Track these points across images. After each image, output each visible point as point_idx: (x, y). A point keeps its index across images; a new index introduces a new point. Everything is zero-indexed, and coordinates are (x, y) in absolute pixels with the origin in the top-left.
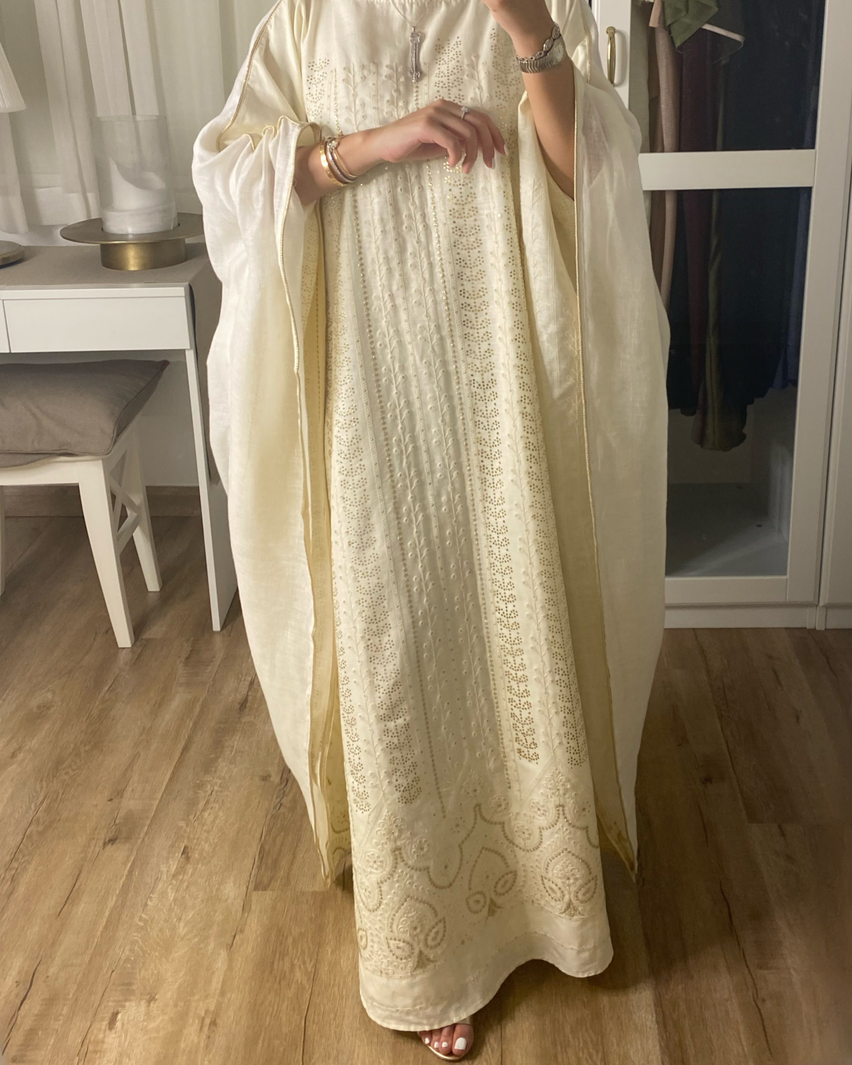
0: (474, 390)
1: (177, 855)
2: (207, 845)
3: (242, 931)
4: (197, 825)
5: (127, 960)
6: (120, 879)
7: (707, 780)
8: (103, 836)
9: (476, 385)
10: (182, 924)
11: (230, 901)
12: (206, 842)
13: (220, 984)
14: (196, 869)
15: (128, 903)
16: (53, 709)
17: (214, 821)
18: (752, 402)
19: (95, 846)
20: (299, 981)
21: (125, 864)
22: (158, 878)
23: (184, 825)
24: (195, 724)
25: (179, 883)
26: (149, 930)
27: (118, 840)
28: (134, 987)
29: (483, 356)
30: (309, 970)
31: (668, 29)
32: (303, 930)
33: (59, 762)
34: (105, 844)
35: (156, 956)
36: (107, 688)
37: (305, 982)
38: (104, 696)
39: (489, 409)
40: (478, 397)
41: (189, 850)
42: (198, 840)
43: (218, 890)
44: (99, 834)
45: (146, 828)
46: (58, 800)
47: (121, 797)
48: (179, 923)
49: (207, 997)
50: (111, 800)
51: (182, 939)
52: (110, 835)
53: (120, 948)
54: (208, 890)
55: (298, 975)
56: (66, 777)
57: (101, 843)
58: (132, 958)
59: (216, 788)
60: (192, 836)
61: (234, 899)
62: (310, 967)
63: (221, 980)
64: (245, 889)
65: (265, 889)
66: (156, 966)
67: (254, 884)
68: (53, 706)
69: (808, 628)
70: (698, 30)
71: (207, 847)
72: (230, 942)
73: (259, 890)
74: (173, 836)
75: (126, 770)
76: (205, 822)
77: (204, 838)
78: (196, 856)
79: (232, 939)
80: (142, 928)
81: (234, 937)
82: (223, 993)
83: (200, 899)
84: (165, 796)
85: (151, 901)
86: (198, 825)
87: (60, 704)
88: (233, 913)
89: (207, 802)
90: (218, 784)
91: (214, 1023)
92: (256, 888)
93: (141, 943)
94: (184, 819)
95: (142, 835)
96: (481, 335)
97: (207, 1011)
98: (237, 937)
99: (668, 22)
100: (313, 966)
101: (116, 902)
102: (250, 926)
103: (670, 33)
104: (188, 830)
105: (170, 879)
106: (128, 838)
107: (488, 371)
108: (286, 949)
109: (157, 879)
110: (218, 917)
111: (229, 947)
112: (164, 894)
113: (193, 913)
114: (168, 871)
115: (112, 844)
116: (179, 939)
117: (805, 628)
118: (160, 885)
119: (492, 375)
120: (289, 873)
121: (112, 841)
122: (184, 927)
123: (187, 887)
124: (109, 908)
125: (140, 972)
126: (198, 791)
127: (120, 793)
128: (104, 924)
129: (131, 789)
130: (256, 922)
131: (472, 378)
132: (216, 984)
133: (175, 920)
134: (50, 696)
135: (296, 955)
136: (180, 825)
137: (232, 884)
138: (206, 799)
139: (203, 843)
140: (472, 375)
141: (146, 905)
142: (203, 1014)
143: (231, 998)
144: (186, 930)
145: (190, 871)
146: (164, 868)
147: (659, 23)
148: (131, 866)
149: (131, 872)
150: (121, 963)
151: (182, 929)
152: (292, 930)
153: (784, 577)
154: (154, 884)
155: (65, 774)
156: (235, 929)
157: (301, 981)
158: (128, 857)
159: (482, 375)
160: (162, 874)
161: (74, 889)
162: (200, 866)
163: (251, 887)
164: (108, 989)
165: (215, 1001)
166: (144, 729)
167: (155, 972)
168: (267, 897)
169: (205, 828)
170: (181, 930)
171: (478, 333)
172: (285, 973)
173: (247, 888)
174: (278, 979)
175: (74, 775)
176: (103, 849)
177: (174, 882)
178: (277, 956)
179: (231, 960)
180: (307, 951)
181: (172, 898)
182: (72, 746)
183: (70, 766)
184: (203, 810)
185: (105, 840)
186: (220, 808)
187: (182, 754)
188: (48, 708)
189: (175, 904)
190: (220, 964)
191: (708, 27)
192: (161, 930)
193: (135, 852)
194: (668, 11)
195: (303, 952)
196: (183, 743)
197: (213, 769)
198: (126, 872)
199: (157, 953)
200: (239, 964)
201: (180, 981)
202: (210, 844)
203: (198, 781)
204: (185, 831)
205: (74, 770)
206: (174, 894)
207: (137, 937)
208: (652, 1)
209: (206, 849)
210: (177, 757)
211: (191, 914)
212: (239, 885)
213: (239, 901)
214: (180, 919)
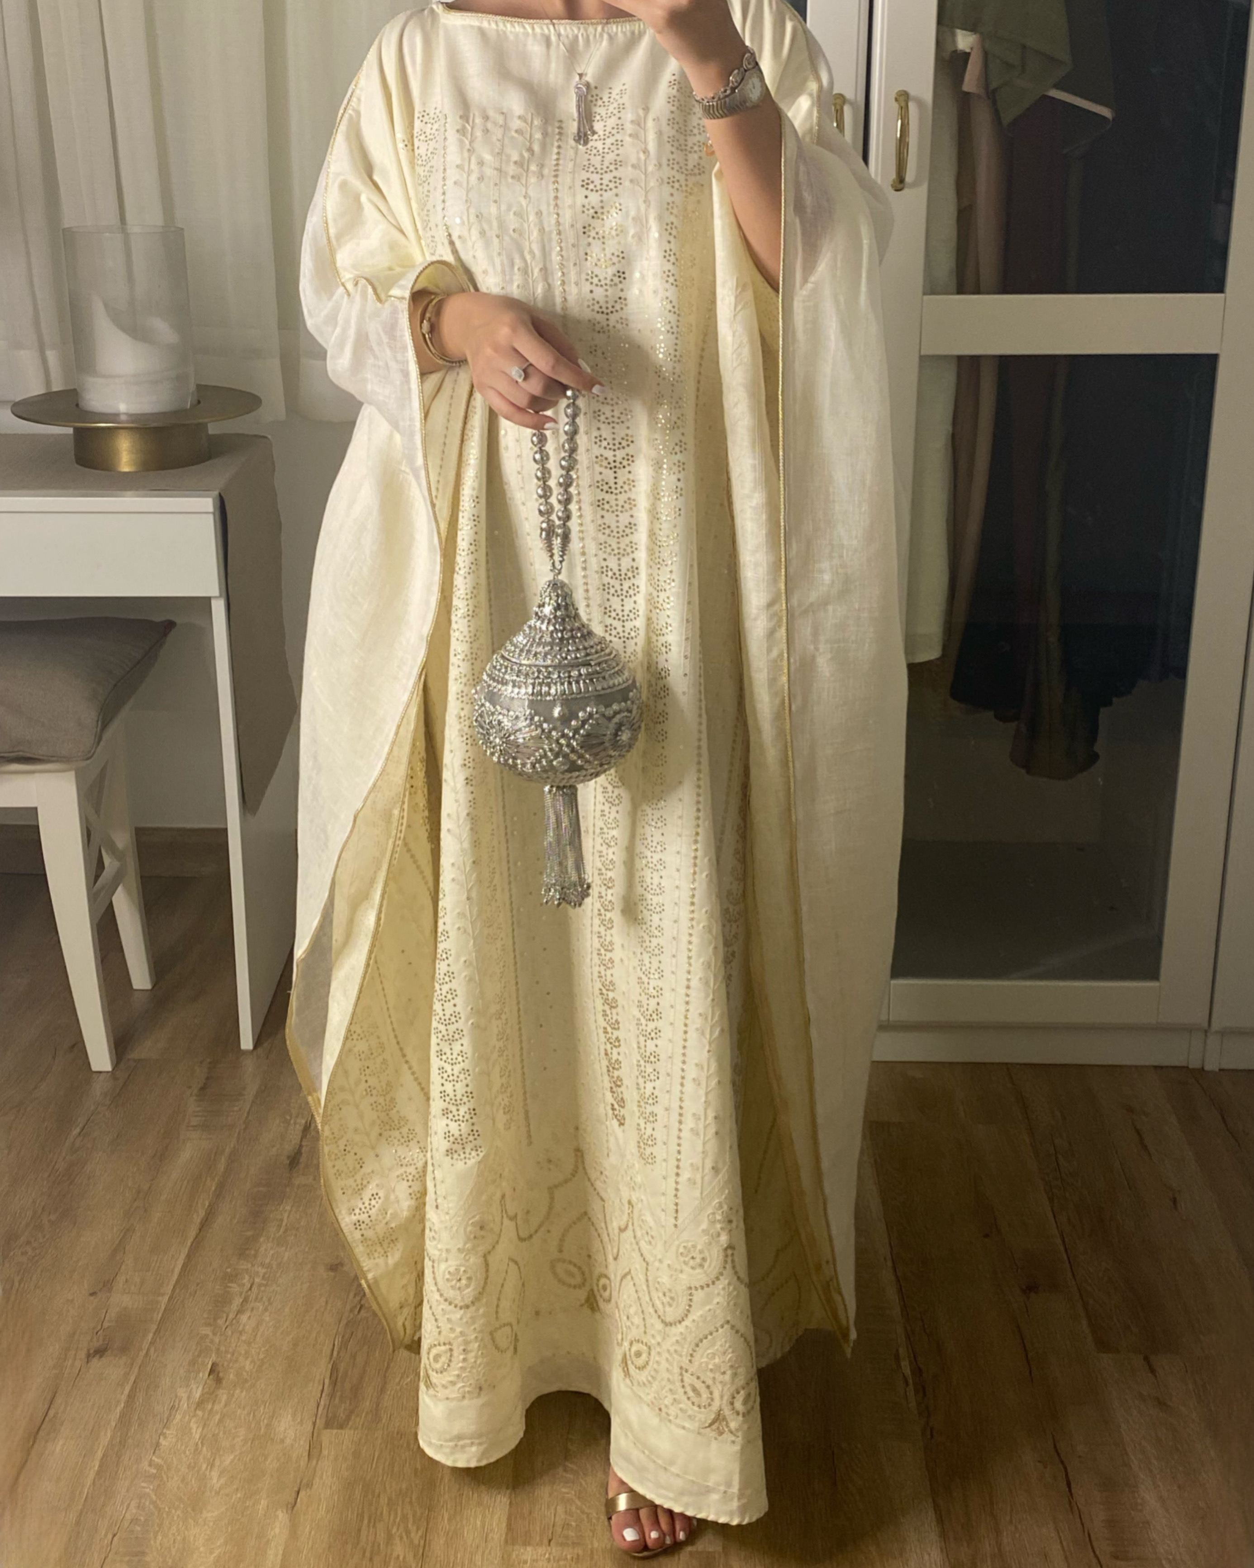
0: (606, 580)
1: (201, 1375)
2: (248, 1363)
3: (309, 1485)
4: (230, 1333)
5: (134, 1521)
6: (116, 1407)
7: (1031, 1288)
8: (85, 1345)
9: (610, 574)
10: (215, 1474)
11: (288, 1441)
12: (247, 1358)
13: (280, 1557)
14: (233, 1395)
15: (130, 1441)
17: (256, 1328)
18: (1108, 703)
19: (75, 1359)
20: (401, 1558)
21: (121, 1385)
22: (173, 1406)
23: (210, 1334)
24: (221, 1186)
25: (206, 1414)
26: (165, 1479)
27: (109, 1352)
28: (148, 1558)
29: (621, 533)
30: (416, 1542)
31: (992, 96)
32: (404, 1486)
33: (11, 1236)
34: (89, 1356)
35: (178, 1516)
36: (78, 1130)
37: (410, 1557)
38: (73, 1143)
39: (627, 608)
40: (612, 591)
41: (220, 1369)
42: (233, 1354)
43: (268, 1425)
44: (78, 1341)
45: (151, 1335)
47: (110, 1290)
48: (210, 1471)
50: (93, 1294)
51: (217, 1494)
52: (96, 1344)
53: (122, 1503)
54: (253, 1425)
55: (399, 1549)
56: (24, 1259)
57: (82, 1354)
58: (142, 1518)
59: (257, 1280)
60: (223, 1348)
61: (295, 1440)
62: (416, 1538)
63: (281, 1552)
64: (310, 1424)
65: (341, 1427)
66: (179, 1530)
67: (324, 1420)
69: (1191, 1067)
70: (1040, 98)
71: (248, 1366)
72: (292, 1500)
73: (332, 1428)
74: (194, 1347)
75: (115, 1250)
76: (243, 1329)
77: (243, 1352)
78: (231, 1376)
79: (294, 1495)
80: (154, 1476)
81: (298, 1493)
83: (241, 1438)
84: (177, 1291)
85: (165, 1437)
86: (232, 1333)
88: (294, 1460)
89: (246, 1300)
90: (261, 1275)
92: (328, 1425)
93: (154, 1497)
94: (208, 1325)
95: (145, 1346)
96: (621, 503)
98: (302, 1494)
99: (993, 86)
100: (421, 1537)
101: (113, 1438)
102: (321, 1477)
103: (994, 102)
104: (217, 1340)
105: (193, 1409)
106: (124, 1350)
107: (628, 554)
108: (378, 1513)
109: (174, 1409)
110: (271, 1465)
111: (290, 1506)
112: (184, 1429)
113: (232, 1457)
114: (189, 1398)
115: (101, 1357)
116: (213, 1493)
117: (1188, 1068)
118: (178, 1417)
119: (634, 560)
120: (377, 1406)
121: (100, 1352)
122: (219, 1477)
123: (221, 1421)
124: (101, 1447)
125: (155, 1537)
126: (229, 1285)
127: (107, 1285)
128: (96, 1468)
129: (123, 1278)
130: (329, 1473)
131: (604, 564)
132: (273, 1559)
133: (204, 1466)
135: (394, 1521)
136: (204, 1332)
137: (290, 1419)
138: (243, 1296)
139: (241, 1359)
140: (605, 560)
141: (158, 1444)
144: (222, 1481)
145: (224, 1398)
146: (182, 1393)
147: (978, 85)
148: (131, 1391)
149: (131, 1397)
150: (126, 1524)
151: (215, 1480)
152: (388, 1486)
153: (1155, 985)
154: (170, 1415)
155: (22, 1254)
156: (298, 1481)
157: (404, 1557)
158: (126, 1375)
159: (619, 559)
160: (180, 1401)
161: (47, 1419)
162: (238, 1391)
163: (320, 1423)
164: (109, 1560)
166: (139, 1192)
167: (179, 1538)
168: (346, 1437)
169: (244, 1338)
170: (215, 1481)
171: (616, 500)
172: (379, 1545)
173: (314, 1424)
174: (368, 1554)
175: (36, 1256)
176: (88, 1362)
177: (200, 1413)
178: (366, 1522)
179: (294, 1524)
180: (410, 1517)
181: (197, 1436)
182: (29, 1213)
183: (28, 1243)
184: (240, 1312)
185: (88, 1350)
186: (266, 1310)
187: (200, 1230)
189: (203, 1444)
190: (277, 1530)
191: (1056, 93)
192: (183, 1480)
193: (136, 1370)
194: (993, 67)
195: (404, 1517)
196: (202, 1213)
197: (253, 1252)
198: (124, 1398)
199: (179, 1512)
200: (307, 1530)
201: (216, 1552)
202: (253, 1361)
203: (229, 1270)
204: (212, 1342)
205: (34, 1249)
206: (200, 1429)
207: (148, 1488)
208: (968, 50)
209: (247, 1368)
210: (192, 1233)
211: (228, 1459)
212: (302, 1420)
213: (302, 1443)
214: (212, 1466)
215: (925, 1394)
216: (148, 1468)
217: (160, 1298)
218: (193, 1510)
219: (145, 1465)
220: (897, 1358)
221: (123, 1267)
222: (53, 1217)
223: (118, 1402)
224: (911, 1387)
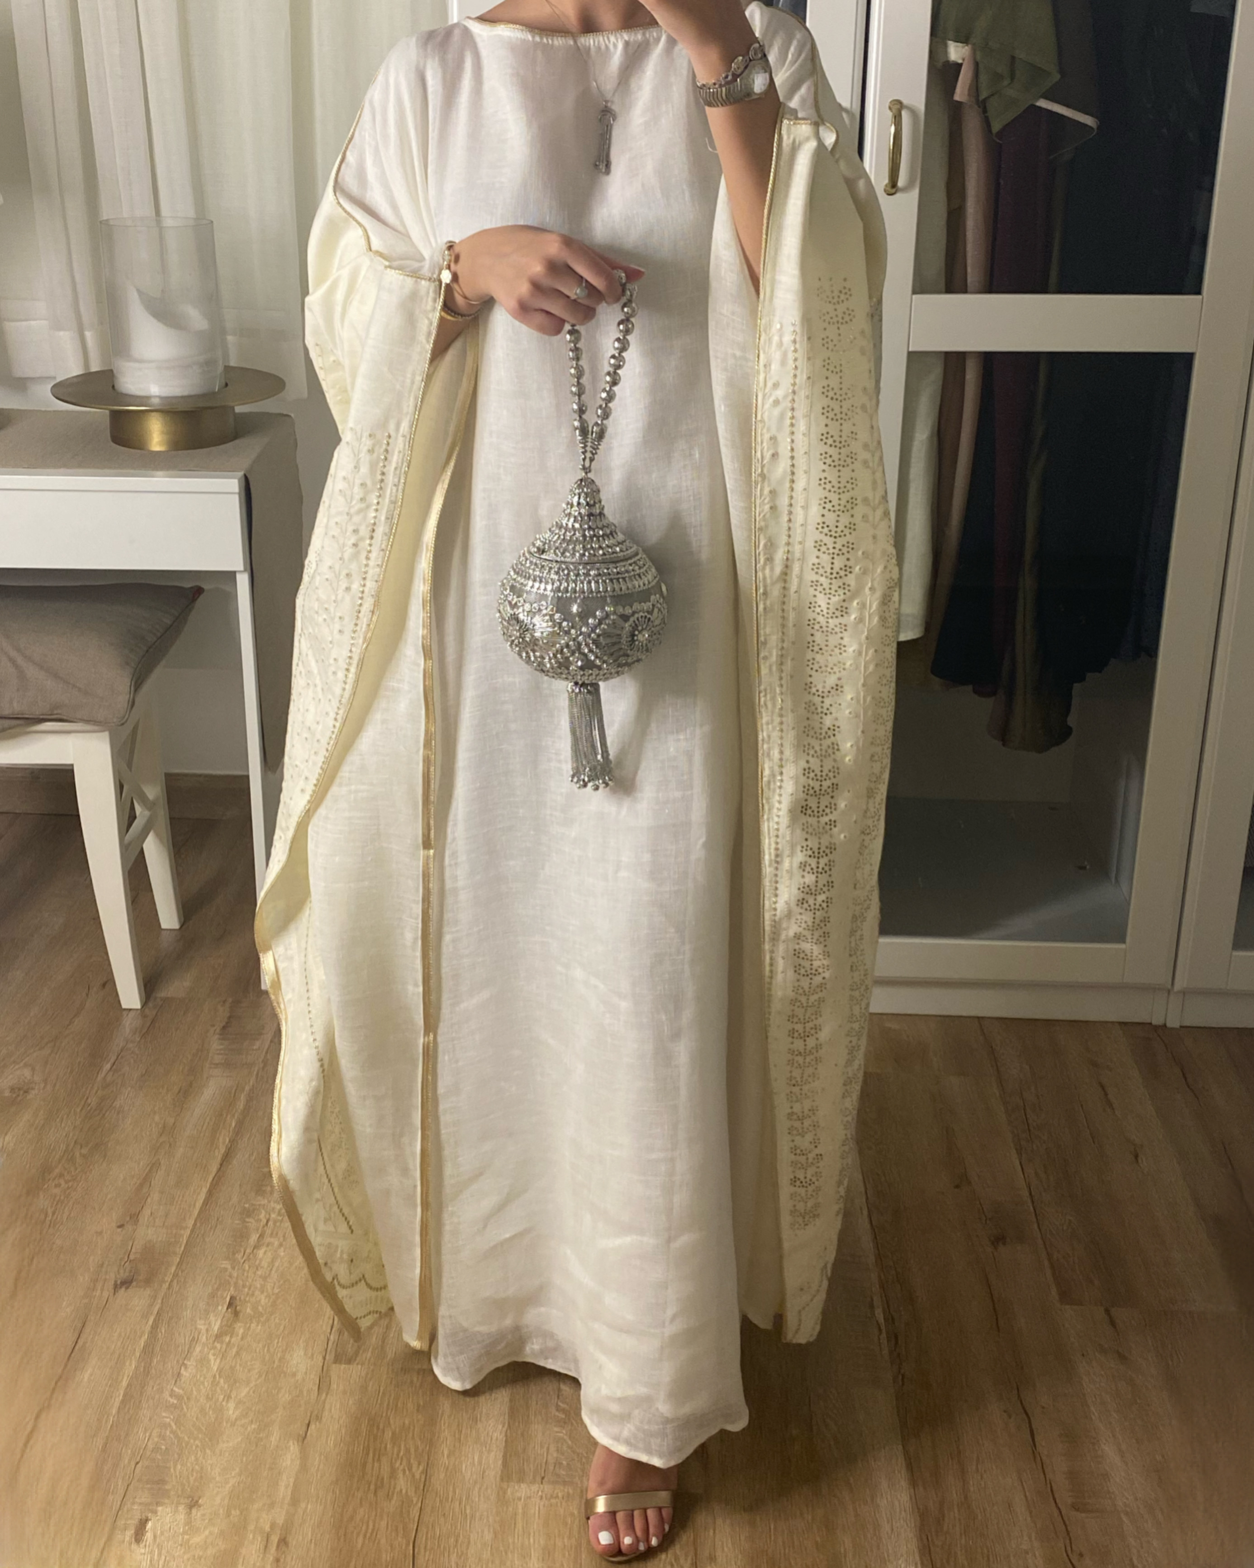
1: (220, 1308)
2: (263, 1297)
3: (319, 1418)
4: (247, 1267)
5: (156, 1450)
6: (140, 1337)
7: (999, 1239)
8: (112, 1275)
10: (231, 1405)
11: (299, 1376)
12: (262, 1292)
13: (290, 1488)
14: (249, 1328)
15: (153, 1371)
16: (33, 1092)
17: (272, 1263)
18: (1082, 679)
19: (102, 1290)
20: (404, 1491)
21: (145, 1316)
22: (194, 1338)
23: (229, 1267)
24: (240, 1123)
25: (224, 1346)
26: (185, 1409)
27: (135, 1283)
28: (168, 1487)
30: (417, 1476)
31: (983, 106)
32: (407, 1422)
33: (46, 1170)
34: (116, 1287)
35: (197, 1446)
36: (108, 1066)
37: (411, 1493)
38: (104, 1078)
41: (238, 1302)
42: (249, 1289)
43: (281, 1360)
44: (106, 1272)
45: (173, 1269)
46: (48, 1222)
47: (136, 1223)
48: (227, 1401)
49: (272, 1505)
50: (121, 1226)
51: (233, 1425)
52: (124, 1275)
53: (145, 1432)
54: (267, 1358)
55: (402, 1483)
56: (57, 1191)
57: (110, 1285)
58: (163, 1447)
59: (276, 1217)
60: (241, 1282)
61: (306, 1374)
62: (418, 1471)
63: (292, 1484)
64: (321, 1358)
65: (349, 1362)
66: (197, 1459)
67: (333, 1355)
68: (33, 1089)
69: (1154, 1023)
70: (1028, 108)
71: (263, 1300)
72: (302, 1433)
73: (341, 1363)
74: (213, 1281)
75: (141, 1185)
76: (260, 1264)
77: (259, 1286)
78: (249, 1310)
79: (304, 1428)
80: (175, 1406)
81: (308, 1425)
82: (295, 1501)
83: (256, 1371)
84: (199, 1224)
85: (186, 1368)
86: (249, 1267)
87: (42, 1085)
88: (305, 1393)
89: (262, 1236)
90: (277, 1211)
91: (283, 1542)
92: (337, 1360)
93: (174, 1427)
94: (227, 1258)
95: (168, 1279)
97: (273, 1526)
98: (312, 1427)
99: (984, 95)
100: (422, 1472)
101: (137, 1368)
102: (330, 1410)
103: (985, 111)
104: (235, 1275)
105: (211, 1341)
106: (148, 1282)
108: (383, 1446)
109: (194, 1341)
110: (284, 1397)
111: (301, 1439)
112: (203, 1361)
113: (247, 1389)
114: (207, 1330)
115: (127, 1288)
116: (229, 1425)
117: (1151, 1024)
118: (198, 1349)
121: (126, 1283)
122: (236, 1408)
123: (238, 1353)
124: (126, 1375)
125: (175, 1467)
126: (247, 1220)
127: (135, 1217)
128: (121, 1397)
129: (149, 1212)
130: (338, 1405)
132: (284, 1490)
133: (222, 1397)
134: (27, 1073)
135: (398, 1455)
136: (223, 1266)
137: (302, 1353)
138: (259, 1232)
139: (257, 1293)
141: (179, 1374)
142: (267, 1528)
143: (306, 1508)
144: (237, 1413)
145: (241, 1331)
146: (201, 1326)
147: (969, 95)
148: (155, 1320)
149: (155, 1327)
150: (148, 1453)
151: (231, 1410)
152: (392, 1421)
153: (1123, 946)
154: (190, 1347)
155: (56, 1186)
156: (309, 1414)
157: (407, 1492)
158: (150, 1307)
160: (199, 1333)
161: (76, 1348)
162: (254, 1324)
163: (330, 1357)
164: (132, 1488)
165: (284, 1513)
166: (164, 1127)
167: (197, 1467)
168: (356, 1371)
169: (260, 1272)
170: (231, 1412)
172: (383, 1479)
173: (324, 1358)
174: (372, 1487)
175: (68, 1188)
176: (114, 1294)
177: (218, 1346)
178: (371, 1455)
179: (304, 1456)
180: (412, 1450)
181: (215, 1368)
182: (63, 1147)
183: (61, 1176)
184: (256, 1246)
185: (116, 1282)
186: (283, 1246)
187: (221, 1166)
188: (26, 1092)
189: (220, 1377)
190: (289, 1462)
191: (1043, 103)
192: (202, 1410)
193: (160, 1301)
194: (984, 78)
195: (408, 1451)
196: (223, 1149)
198: (148, 1328)
199: (197, 1442)
200: (316, 1463)
201: (232, 1482)
202: (268, 1296)
203: (247, 1206)
204: (230, 1276)
205: (67, 1182)
206: (218, 1361)
207: (167, 1417)
208: (960, 61)
209: (263, 1302)
210: (214, 1169)
211: (244, 1392)
212: (312, 1355)
213: (312, 1376)
214: (229, 1397)
215: (896, 1343)
216: (169, 1399)
217: (182, 1232)
218: (210, 1440)
219: (166, 1395)
220: (872, 1306)
221: (149, 1200)
222: (84, 1151)
223: (143, 1333)
224: (884, 1335)
